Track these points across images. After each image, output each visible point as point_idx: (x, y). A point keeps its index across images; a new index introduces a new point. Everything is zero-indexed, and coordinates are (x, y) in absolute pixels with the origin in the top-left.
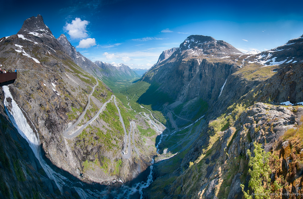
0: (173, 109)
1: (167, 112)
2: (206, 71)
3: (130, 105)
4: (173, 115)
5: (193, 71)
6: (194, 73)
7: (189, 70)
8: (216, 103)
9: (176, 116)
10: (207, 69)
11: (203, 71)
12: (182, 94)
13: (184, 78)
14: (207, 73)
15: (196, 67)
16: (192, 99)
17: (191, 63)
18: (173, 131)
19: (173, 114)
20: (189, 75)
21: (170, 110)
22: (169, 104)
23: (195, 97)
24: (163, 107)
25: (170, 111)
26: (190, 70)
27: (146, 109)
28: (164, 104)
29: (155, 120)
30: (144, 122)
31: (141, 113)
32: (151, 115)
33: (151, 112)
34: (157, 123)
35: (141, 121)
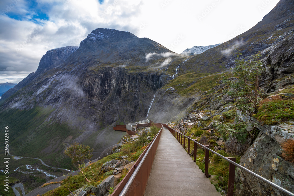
2: (126, 85)
5: (106, 86)
6: (109, 89)
7: (101, 85)
10: (127, 81)
11: (122, 85)
12: (93, 119)
13: (94, 97)
14: (127, 87)
15: (110, 81)
16: (109, 125)
17: (102, 75)
20: (102, 92)
22: (74, 138)
23: (113, 122)
24: (64, 144)
26: (103, 84)
27: (28, 158)
28: (65, 139)
29: (53, 168)
30: (32, 180)
31: (20, 168)
32: (43, 163)
33: (40, 160)
34: (58, 171)
35: (24, 180)
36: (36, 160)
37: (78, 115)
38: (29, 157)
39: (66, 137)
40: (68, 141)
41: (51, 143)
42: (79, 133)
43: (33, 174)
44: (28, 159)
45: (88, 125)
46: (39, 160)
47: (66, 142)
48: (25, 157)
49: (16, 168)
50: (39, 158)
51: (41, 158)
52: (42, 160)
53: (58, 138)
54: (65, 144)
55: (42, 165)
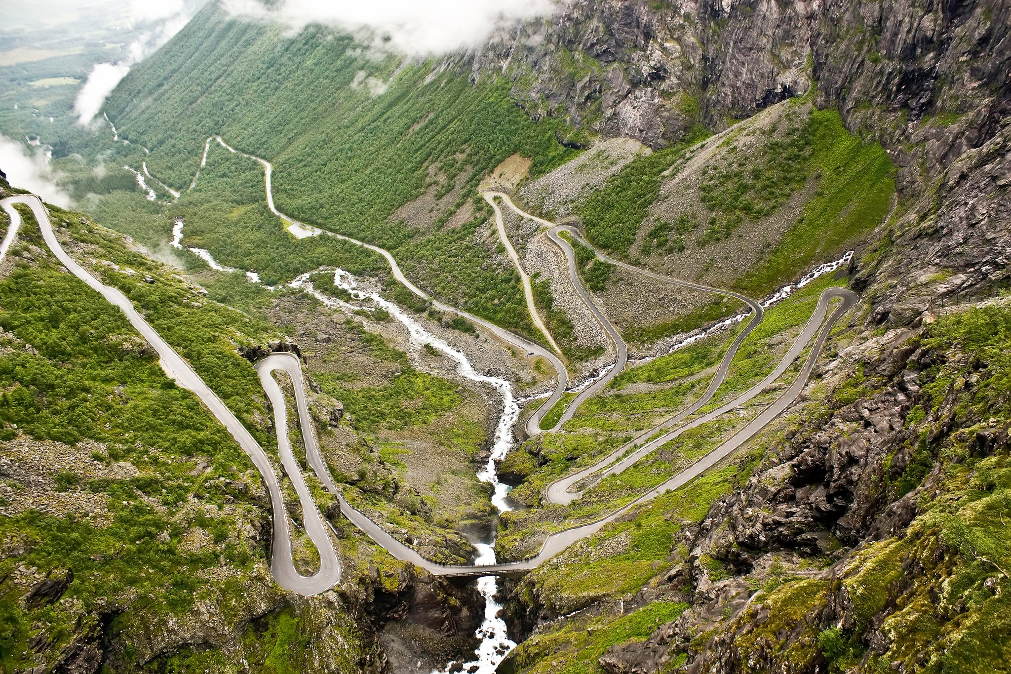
0: (576, 210)
1: (526, 238)
3: (197, 240)
4: (583, 259)
8: (984, 160)
9: (601, 256)
12: (646, 70)
16: (737, 118)
18: (588, 366)
19: (575, 244)
21: (550, 217)
22: (536, 171)
23: (768, 99)
24: (488, 197)
25: (546, 223)
27: (340, 237)
28: (492, 172)
29: (438, 306)
30: (353, 340)
31: (312, 279)
32: (398, 274)
33: (387, 255)
34: (459, 325)
35: (325, 336)
36: (369, 253)
37: (559, 38)
38: (344, 234)
39: (500, 161)
40: (508, 185)
41: (428, 180)
42: (561, 148)
43: (357, 313)
44: (337, 241)
45: (615, 104)
46: (382, 258)
47: (496, 189)
48: (331, 230)
49: (297, 272)
50: (382, 246)
51: (389, 249)
52: (394, 256)
53: (460, 157)
54: (495, 198)
55: (394, 283)
